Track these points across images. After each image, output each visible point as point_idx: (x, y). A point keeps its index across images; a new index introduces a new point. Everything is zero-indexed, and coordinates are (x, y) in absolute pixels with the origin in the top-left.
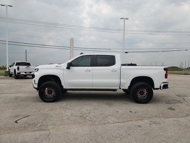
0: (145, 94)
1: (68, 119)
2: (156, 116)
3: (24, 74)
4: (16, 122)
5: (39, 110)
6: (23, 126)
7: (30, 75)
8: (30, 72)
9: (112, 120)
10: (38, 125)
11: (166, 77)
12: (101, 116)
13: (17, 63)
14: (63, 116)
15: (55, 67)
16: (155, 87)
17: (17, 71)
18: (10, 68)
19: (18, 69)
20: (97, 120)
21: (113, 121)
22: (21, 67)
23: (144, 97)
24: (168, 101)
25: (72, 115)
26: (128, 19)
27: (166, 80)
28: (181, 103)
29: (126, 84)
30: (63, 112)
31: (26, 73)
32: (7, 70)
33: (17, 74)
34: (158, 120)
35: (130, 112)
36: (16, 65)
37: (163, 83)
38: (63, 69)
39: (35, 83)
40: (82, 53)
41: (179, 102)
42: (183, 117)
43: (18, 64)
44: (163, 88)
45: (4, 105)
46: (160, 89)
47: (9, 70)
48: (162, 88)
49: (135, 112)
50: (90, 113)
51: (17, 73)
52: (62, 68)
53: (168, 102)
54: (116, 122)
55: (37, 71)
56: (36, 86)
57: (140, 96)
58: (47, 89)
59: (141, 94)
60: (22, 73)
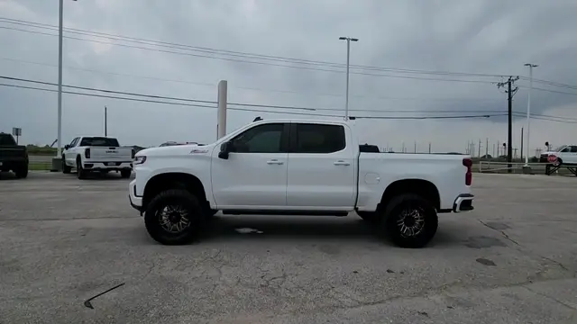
0: (417, 222)
1: (231, 293)
2: (455, 283)
3: (102, 166)
4: (88, 304)
5: (148, 267)
6: (109, 317)
7: (117, 170)
8: (118, 163)
9: (347, 297)
10: (152, 314)
11: (468, 181)
12: (316, 284)
13: (84, 139)
14: (215, 286)
15: (188, 153)
16: (442, 207)
17: (84, 160)
18: (65, 151)
19: (87, 153)
20: (309, 297)
21: (350, 300)
22: (94, 150)
23: (415, 232)
24: (471, 238)
25: (239, 281)
26: (356, 40)
27: (467, 189)
28: (503, 245)
29: (372, 197)
30: (213, 273)
31: (106, 163)
32: (59, 156)
33: (83, 166)
34: (463, 294)
35: (388, 271)
36: (82, 144)
37: (462, 196)
38: (211, 159)
39: (135, 195)
40: (258, 119)
41: (497, 242)
42: (521, 284)
43: (86, 141)
44: (461, 209)
45: (50, 252)
46: (455, 211)
47: (64, 156)
48: (458, 209)
49: (402, 273)
50: (285, 276)
51: (85, 165)
52: (208, 155)
53: (472, 243)
54: (360, 304)
55: (142, 162)
56: (138, 201)
57: (405, 229)
58: (166, 209)
59: (407, 224)
60: (95, 166)
